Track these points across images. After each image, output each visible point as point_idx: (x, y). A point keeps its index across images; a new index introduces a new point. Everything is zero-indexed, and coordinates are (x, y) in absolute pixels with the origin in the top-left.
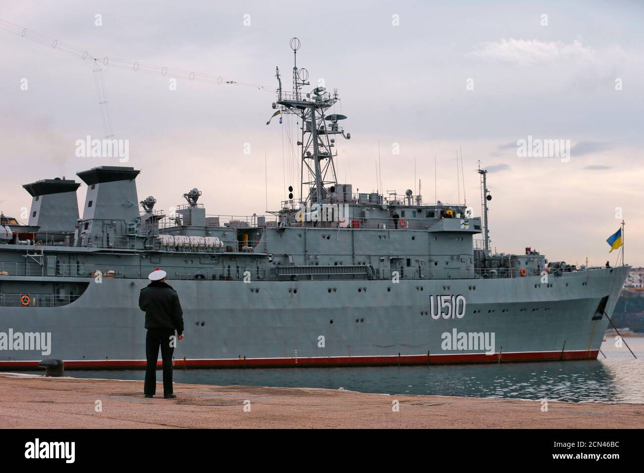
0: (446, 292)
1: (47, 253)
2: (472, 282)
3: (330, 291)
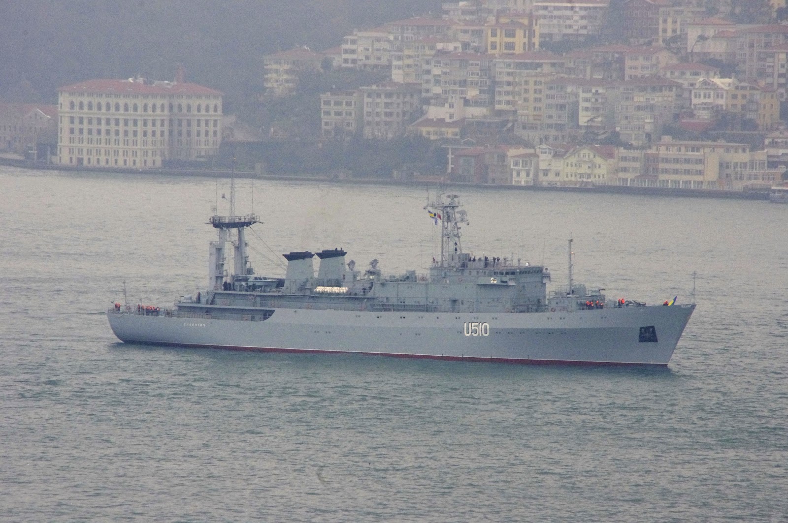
0: (475, 320)
1: (257, 296)
2: (495, 315)
3: (401, 318)
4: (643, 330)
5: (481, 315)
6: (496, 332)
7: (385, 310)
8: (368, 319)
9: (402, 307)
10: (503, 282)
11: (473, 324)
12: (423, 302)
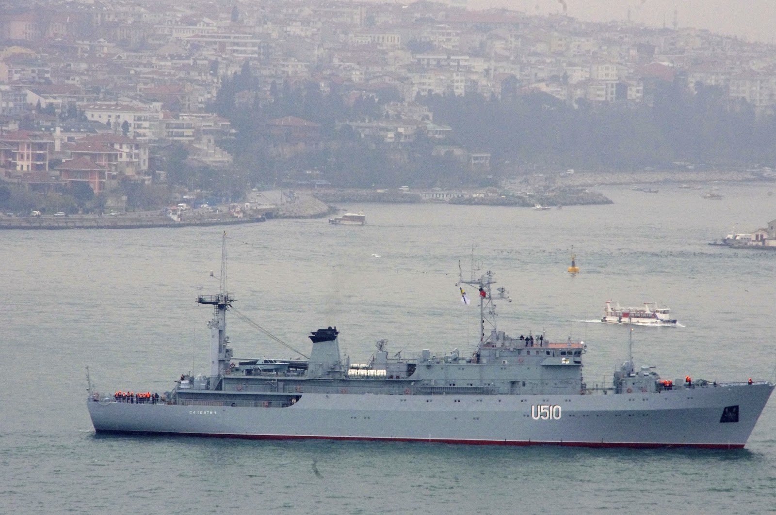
0: (546, 403)
1: (279, 380)
2: (568, 397)
3: (455, 401)
4: (727, 410)
5: (552, 398)
6: (569, 415)
7: (435, 393)
8: (416, 403)
9: (452, 389)
10: (576, 362)
11: (542, 407)
12: (476, 384)
